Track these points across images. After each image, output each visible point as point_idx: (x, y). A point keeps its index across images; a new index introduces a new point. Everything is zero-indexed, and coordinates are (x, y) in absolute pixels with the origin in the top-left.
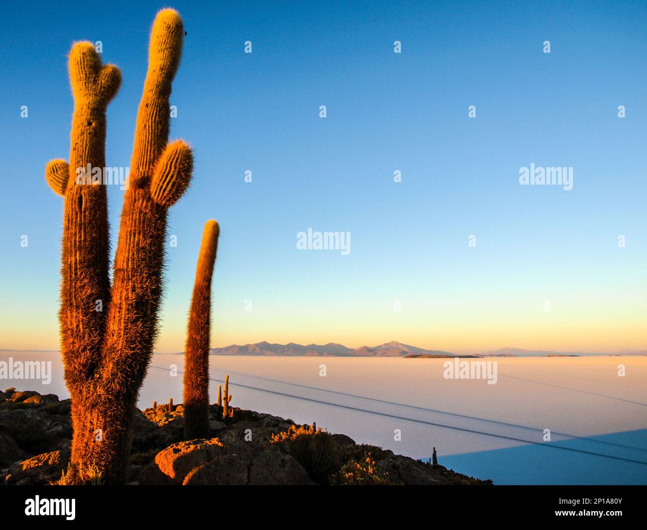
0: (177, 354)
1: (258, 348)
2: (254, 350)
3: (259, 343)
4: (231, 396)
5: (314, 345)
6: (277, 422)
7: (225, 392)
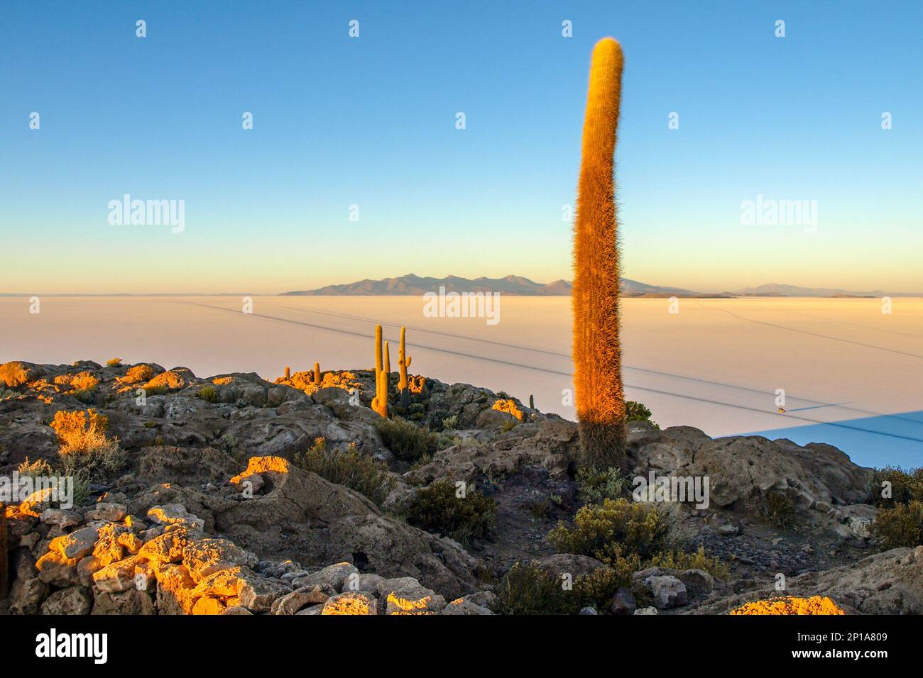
0: (282, 294)
1: (401, 283)
2: (396, 286)
3: (403, 276)
4: (410, 359)
5: (485, 278)
6: (483, 397)
7: (400, 352)
